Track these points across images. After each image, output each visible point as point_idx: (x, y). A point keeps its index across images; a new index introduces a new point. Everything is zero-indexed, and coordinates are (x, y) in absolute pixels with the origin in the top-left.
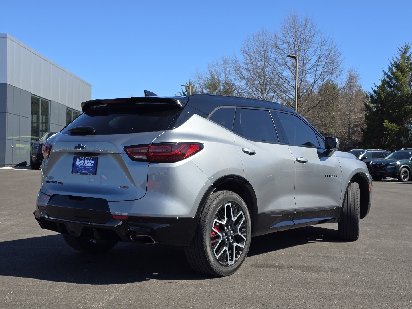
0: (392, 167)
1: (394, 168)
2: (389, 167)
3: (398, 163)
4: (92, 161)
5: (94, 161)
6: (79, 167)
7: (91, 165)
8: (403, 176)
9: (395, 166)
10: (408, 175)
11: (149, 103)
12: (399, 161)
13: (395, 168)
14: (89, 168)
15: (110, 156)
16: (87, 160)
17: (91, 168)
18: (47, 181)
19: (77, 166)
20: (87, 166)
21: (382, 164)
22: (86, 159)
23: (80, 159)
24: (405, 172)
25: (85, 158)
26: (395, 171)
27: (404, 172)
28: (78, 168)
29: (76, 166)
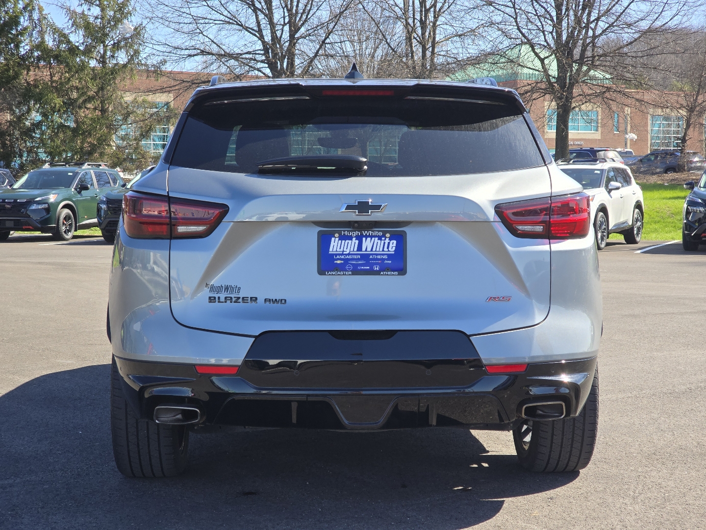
0: (40, 207)
1: (45, 209)
2: (34, 207)
3: (52, 198)
4: (387, 241)
5: (395, 242)
6: (343, 257)
7: (386, 249)
8: (64, 228)
9: (46, 206)
10: (71, 224)
11: (446, 99)
12: (53, 194)
13: (48, 210)
14: (383, 260)
15: (446, 228)
16: (369, 239)
17: (387, 260)
18: (210, 298)
19: (336, 255)
20: (372, 254)
21: (18, 201)
22: (366, 237)
23: (343, 238)
24: (67, 218)
25: (362, 234)
26: (49, 215)
27: (65, 219)
28: (341, 259)
29: (333, 255)
